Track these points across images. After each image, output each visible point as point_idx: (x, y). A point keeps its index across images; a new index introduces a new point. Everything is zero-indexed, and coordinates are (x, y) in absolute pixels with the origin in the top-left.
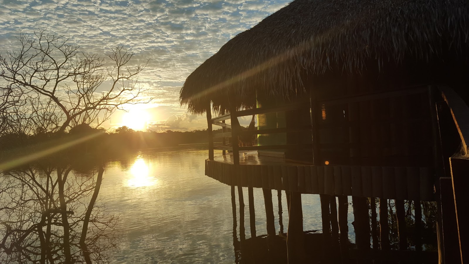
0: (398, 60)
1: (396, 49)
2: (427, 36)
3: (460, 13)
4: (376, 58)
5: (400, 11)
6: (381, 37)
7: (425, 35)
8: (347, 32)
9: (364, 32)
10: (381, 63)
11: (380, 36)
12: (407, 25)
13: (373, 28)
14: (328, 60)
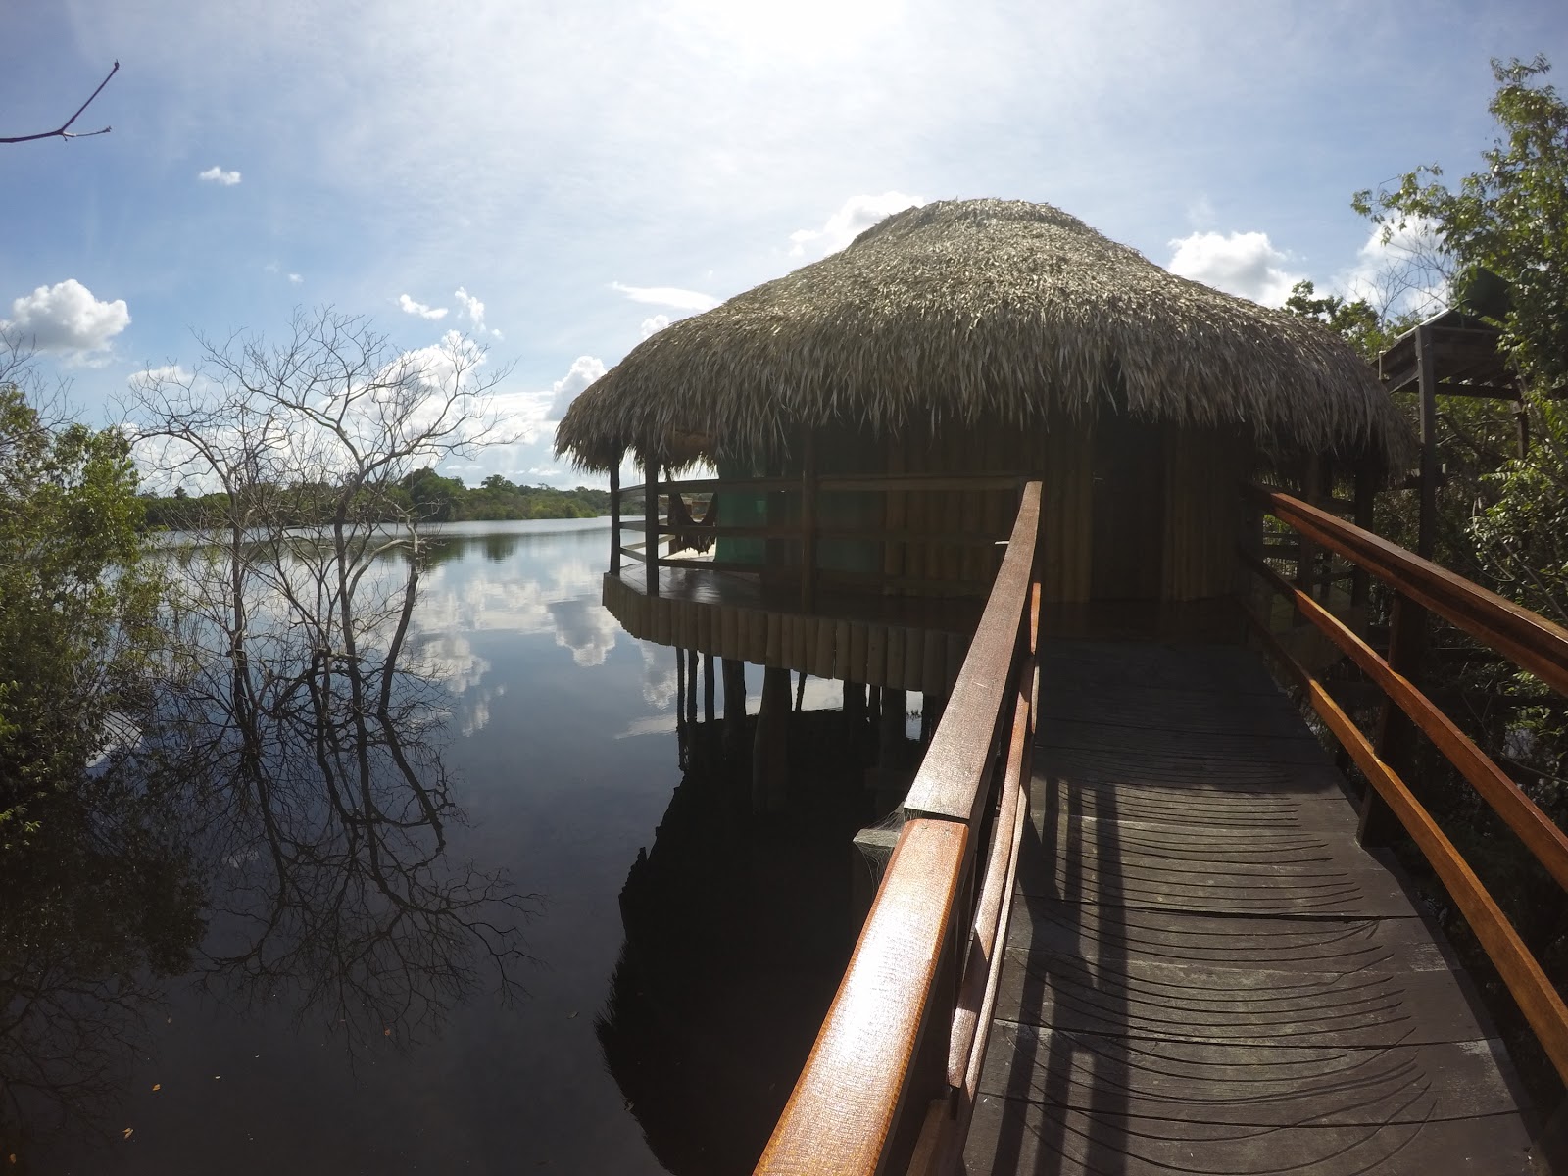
0: (969, 418)
1: (965, 395)
2: (1023, 377)
3: (1080, 345)
4: (927, 407)
5: (976, 321)
6: (941, 366)
7: (1020, 376)
8: (875, 348)
9: (908, 350)
10: (936, 416)
11: (938, 364)
12: (988, 351)
13: (926, 345)
14: (835, 396)
